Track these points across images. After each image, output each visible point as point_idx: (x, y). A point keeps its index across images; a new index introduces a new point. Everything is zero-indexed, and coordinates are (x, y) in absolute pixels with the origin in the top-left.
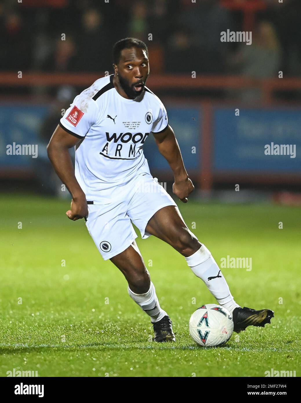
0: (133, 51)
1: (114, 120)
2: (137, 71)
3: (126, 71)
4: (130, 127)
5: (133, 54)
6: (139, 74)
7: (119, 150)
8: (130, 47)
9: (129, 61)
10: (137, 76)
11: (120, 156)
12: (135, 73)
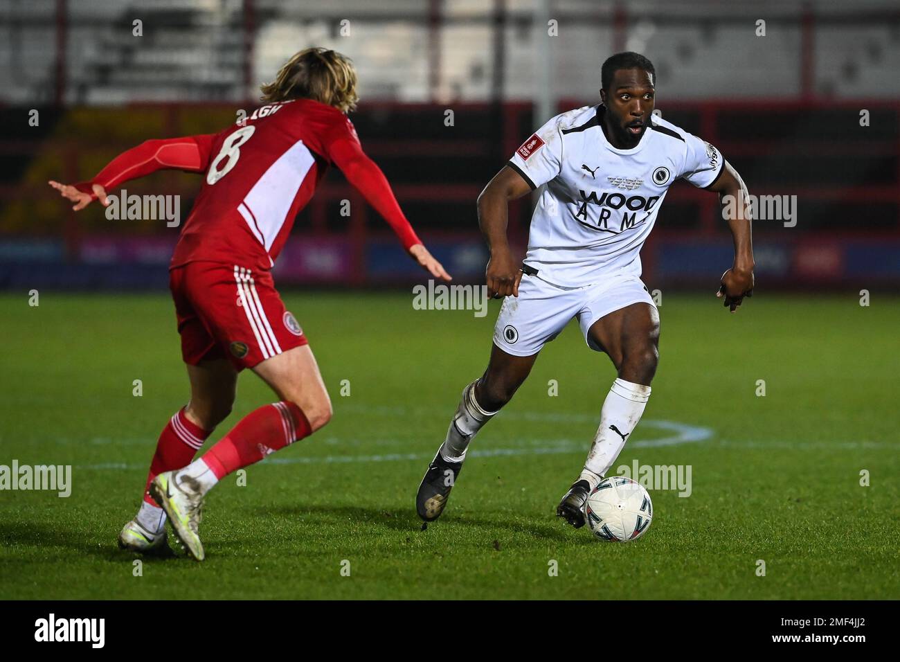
0: (634, 73)
1: (593, 173)
2: (636, 104)
3: (619, 103)
4: (620, 186)
5: (634, 78)
6: (639, 109)
7: (605, 219)
8: (630, 67)
9: (626, 87)
10: (635, 112)
11: (606, 226)
12: (633, 107)
